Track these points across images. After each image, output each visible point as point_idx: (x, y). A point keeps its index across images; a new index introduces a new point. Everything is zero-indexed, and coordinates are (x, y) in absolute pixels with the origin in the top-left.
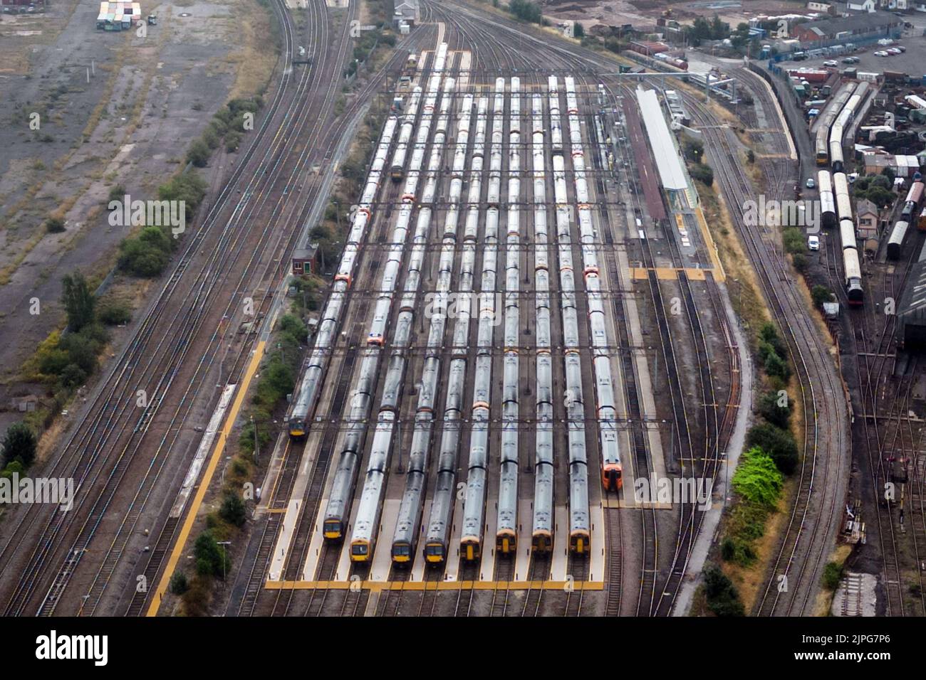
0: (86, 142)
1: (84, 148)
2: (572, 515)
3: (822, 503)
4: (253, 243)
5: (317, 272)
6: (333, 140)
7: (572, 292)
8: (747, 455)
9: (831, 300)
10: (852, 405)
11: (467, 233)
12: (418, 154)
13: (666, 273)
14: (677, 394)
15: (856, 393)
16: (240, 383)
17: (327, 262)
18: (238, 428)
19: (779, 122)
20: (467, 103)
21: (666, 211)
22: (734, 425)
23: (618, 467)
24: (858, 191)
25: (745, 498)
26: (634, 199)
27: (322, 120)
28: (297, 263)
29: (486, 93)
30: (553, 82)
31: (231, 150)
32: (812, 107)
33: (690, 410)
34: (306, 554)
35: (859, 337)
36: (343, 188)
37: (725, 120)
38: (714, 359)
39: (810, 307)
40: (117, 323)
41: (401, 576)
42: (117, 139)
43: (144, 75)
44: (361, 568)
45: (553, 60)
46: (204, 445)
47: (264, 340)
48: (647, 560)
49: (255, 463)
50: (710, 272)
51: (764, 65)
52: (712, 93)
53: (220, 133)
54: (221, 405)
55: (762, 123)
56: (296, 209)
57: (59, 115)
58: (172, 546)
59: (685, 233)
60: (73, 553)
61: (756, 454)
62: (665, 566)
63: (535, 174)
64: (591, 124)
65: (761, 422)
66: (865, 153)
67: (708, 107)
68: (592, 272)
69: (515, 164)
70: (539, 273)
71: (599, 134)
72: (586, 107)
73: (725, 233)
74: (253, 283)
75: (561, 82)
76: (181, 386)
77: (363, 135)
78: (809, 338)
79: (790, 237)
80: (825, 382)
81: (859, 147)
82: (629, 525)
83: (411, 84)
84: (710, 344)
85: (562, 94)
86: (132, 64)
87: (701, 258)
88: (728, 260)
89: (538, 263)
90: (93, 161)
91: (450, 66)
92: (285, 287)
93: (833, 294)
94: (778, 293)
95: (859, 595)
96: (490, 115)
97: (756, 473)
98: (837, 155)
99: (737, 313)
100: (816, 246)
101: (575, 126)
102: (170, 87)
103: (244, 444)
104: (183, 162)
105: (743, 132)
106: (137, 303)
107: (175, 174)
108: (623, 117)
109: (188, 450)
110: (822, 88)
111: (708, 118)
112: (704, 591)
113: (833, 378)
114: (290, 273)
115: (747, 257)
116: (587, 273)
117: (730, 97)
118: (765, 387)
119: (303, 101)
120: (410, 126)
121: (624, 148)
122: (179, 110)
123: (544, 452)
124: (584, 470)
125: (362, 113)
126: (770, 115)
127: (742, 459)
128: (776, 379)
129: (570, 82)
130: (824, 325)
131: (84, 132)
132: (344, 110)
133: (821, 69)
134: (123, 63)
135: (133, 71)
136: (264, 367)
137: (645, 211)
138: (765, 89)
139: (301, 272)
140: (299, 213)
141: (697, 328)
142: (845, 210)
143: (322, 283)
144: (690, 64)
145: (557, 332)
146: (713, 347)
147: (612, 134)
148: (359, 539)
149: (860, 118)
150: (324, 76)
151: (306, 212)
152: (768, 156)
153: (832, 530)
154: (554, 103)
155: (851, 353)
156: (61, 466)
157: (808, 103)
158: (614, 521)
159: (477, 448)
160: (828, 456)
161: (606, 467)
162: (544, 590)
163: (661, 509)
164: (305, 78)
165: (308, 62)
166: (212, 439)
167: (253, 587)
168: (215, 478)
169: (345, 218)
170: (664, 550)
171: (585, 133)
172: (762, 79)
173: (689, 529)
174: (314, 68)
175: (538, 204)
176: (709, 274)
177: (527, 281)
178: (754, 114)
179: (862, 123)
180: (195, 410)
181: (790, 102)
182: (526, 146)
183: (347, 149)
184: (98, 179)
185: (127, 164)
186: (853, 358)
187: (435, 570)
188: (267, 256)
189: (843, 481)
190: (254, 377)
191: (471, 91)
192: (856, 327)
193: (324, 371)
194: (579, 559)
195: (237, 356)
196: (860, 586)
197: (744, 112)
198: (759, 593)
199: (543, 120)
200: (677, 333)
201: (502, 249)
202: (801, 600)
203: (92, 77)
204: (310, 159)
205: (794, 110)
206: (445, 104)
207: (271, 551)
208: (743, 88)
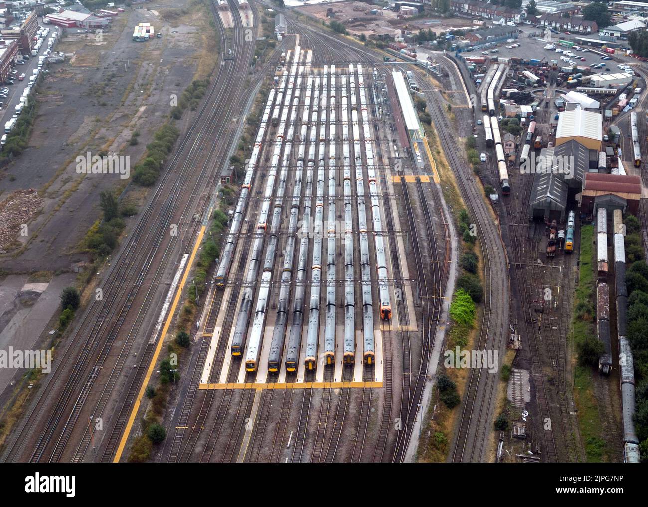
0: (123, 105)
1: (122, 109)
2: (365, 341)
3: (497, 322)
4: (202, 164)
5: (234, 182)
6: (243, 103)
7: (363, 196)
8: (456, 294)
9: (494, 193)
10: (508, 257)
11: (310, 158)
12: (285, 111)
13: (410, 179)
14: (418, 255)
15: (509, 248)
16: (191, 252)
17: (238, 176)
18: (189, 282)
19: (462, 86)
20: (309, 81)
21: (409, 141)
22: (449, 274)
23: (388, 307)
24: (503, 125)
25: (457, 322)
26: (393, 134)
27: (238, 93)
28: (223, 178)
29: (320, 75)
30: (351, 68)
31: (193, 109)
32: (478, 78)
33: (425, 264)
34: (222, 364)
35: (509, 213)
36: (248, 131)
37: (436, 86)
38: (437, 232)
39: (483, 196)
40: (130, 215)
41: (273, 379)
42: (138, 103)
43: (153, 66)
44: (251, 376)
45: (351, 54)
46: (170, 294)
47: (205, 225)
48: (406, 367)
49: (197, 304)
50: (432, 178)
51: (453, 54)
52: (429, 71)
53: (188, 100)
54: (180, 268)
55: (454, 87)
56: (224, 143)
57: (110, 90)
58: (149, 364)
59: (419, 154)
60: (94, 369)
61: (461, 293)
62: (416, 370)
63: (343, 123)
64: (370, 91)
65: (463, 271)
66: (506, 104)
67: (427, 79)
68: (373, 181)
69: (333, 116)
70: (346, 182)
71: (375, 96)
72: (367, 80)
73: (438, 153)
74: (201, 190)
75: (355, 66)
76: (160, 255)
77: (259, 99)
78: (483, 215)
79: (471, 155)
80: (493, 242)
81: (502, 101)
82: (395, 343)
83: (283, 69)
84: (434, 223)
85: (356, 74)
86: (147, 60)
87: (427, 169)
88: (441, 170)
89: (346, 176)
90: (125, 116)
91: (301, 60)
92: (216, 193)
93: (495, 189)
94: (467, 187)
95: (521, 385)
96: (321, 87)
97: (462, 306)
98: (492, 106)
99: (447, 202)
100: (484, 159)
101: (362, 93)
102: (166, 73)
103: (191, 293)
104: (169, 117)
105: (445, 93)
106: (141, 202)
107: (165, 123)
108: (386, 86)
109: (162, 297)
110: (482, 66)
111: (428, 85)
112: (438, 388)
113: (497, 240)
114: (220, 183)
115: (450, 166)
116: (370, 181)
117: (438, 73)
118: (463, 249)
119: (230, 80)
120: (282, 94)
121: (387, 104)
122: (170, 86)
123: (350, 299)
124: (370, 309)
125: (258, 86)
126: (458, 83)
127: (454, 296)
128: (469, 243)
129: (360, 66)
130: (491, 207)
131: (122, 100)
132: (249, 85)
133: (481, 57)
134: (144, 60)
135: (148, 64)
136: (204, 243)
137: (398, 141)
138: (454, 69)
139: (225, 183)
140: (226, 147)
141: (427, 212)
142: (498, 139)
143: (236, 188)
144: (417, 54)
145: (355, 216)
146: (436, 224)
147: (381, 96)
148: (249, 360)
149: (501, 83)
150: (240, 65)
151: (229, 145)
152: (457, 106)
153: (503, 339)
154: (352, 79)
155: (505, 224)
156: (93, 309)
157: (476, 76)
158: (387, 339)
159: (314, 296)
160: (498, 290)
161: (383, 308)
162: (351, 389)
163: (412, 331)
164: (231, 67)
165: (232, 59)
166: (174, 290)
167: (193, 388)
168: (175, 316)
169: (249, 148)
170: (415, 358)
171: (367, 95)
172: (453, 62)
173: (428, 344)
174: (236, 61)
175: (345, 140)
176: (431, 179)
177: (340, 185)
178: (449, 82)
179: (503, 88)
180: (166, 271)
181: (467, 75)
182: (338, 106)
183: (250, 108)
184: (126, 127)
185: (142, 117)
186: (507, 226)
187: (291, 376)
188: (209, 173)
189: (507, 306)
190: (198, 249)
191: (312, 73)
192: (507, 207)
193: (235, 245)
194: (369, 366)
195: (190, 235)
196: (521, 378)
197: (444, 81)
198: (466, 383)
199: (347, 90)
200: (417, 216)
201: (327, 168)
202: (489, 388)
203: (128, 68)
204: (232, 115)
205: (469, 79)
206: (299, 81)
207: (204, 362)
208: (443, 68)
